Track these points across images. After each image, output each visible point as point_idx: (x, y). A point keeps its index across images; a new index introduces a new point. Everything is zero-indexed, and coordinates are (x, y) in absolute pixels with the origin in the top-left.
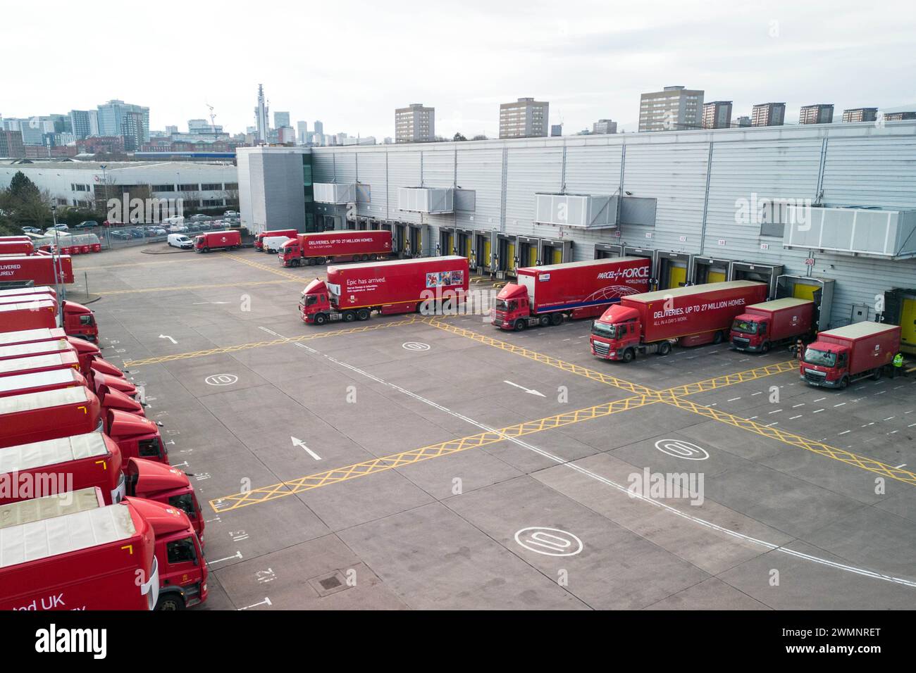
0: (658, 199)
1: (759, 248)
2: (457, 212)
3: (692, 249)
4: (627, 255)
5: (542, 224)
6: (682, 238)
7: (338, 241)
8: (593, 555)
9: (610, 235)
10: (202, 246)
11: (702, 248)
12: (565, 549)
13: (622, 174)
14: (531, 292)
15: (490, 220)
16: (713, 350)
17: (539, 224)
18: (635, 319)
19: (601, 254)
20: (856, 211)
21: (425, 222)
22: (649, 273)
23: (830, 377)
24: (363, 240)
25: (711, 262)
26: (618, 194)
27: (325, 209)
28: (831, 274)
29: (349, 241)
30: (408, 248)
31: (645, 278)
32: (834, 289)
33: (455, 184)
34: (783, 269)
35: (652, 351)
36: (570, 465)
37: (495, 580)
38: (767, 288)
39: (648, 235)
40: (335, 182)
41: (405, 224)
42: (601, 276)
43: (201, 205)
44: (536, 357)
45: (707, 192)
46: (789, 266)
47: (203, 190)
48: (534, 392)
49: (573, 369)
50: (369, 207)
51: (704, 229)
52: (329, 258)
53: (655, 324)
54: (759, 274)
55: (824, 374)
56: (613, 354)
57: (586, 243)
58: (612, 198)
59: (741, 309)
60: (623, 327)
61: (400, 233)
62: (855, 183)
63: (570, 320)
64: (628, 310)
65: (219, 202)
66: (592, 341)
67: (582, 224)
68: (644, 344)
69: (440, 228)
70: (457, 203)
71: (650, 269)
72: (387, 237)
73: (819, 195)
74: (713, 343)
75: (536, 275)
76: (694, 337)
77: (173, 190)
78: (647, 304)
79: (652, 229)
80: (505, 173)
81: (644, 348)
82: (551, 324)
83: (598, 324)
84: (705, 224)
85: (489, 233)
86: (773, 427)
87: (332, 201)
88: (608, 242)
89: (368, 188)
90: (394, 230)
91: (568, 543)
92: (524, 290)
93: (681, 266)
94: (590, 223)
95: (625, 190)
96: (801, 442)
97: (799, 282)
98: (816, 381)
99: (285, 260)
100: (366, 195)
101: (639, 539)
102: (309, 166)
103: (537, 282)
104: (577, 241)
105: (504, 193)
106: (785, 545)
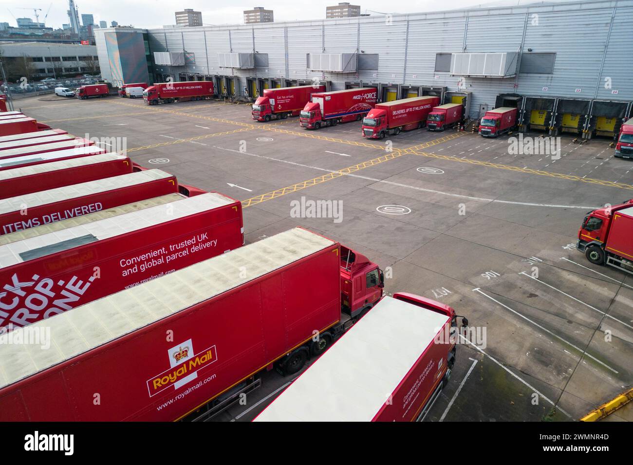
0: (380, 54)
1: (434, 78)
2: (257, 67)
3: (399, 81)
4: (364, 87)
5: (315, 71)
6: (393, 75)
7: (181, 88)
8: (417, 212)
9: (353, 77)
10: (82, 94)
11: (404, 80)
12: (404, 211)
13: (359, 41)
14: (322, 107)
15: (279, 71)
16: (419, 131)
17: (313, 71)
18: (385, 115)
19: (348, 86)
20: (486, 53)
21: (235, 75)
22: (377, 96)
23: (493, 132)
24: (196, 87)
25: (410, 87)
26: (356, 52)
27: (162, 70)
28: (470, 90)
29: (187, 88)
30: (225, 92)
31: (375, 99)
32: (471, 97)
33: (254, 50)
34: (446, 89)
35: (392, 133)
36: (383, 181)
37: (379, 226)
38: (440, 99)
39: (374, 75)
40: (167, 51)
41: (222, 76)
42: (355, 98)
43: (64, 71)
44: (334, 140)
45: (406, 49)
46: (449, 87)
47: (63, 61)
48: (343, 155)
49: (357, 144)
50: (194, 68)
51: (405, 69)
52: (176, 99)
53: (393, 118)
54: (435, 92)
55: (490, 130)
56: (375, 135)
57: (338, 82)
58: (354, 54)
59: (431, 110)
60: (379, 120)
61: (219, 82)
62: (482, 40)
63: (340, 123)
64: (381, 111)
65: (76, 69)
66: (363, 129)
67: (339, 69)
68: (389, 129)
69: (247, 77)
70: (257, 62)
71: (377, 94)
72: (210, 85)
73: (464, 48)
74: (417, 129)
75: (323, 97)
76: (409, 125)
77: (42, 61)
78: (390, 107)
79: (376, 71)
80: (286, 43)
81: (389, 131)
82: (332, 125)
83: (365, 120)
84: (405, 67)
85: (279, 79)
86: (465, 158)
87: (169, 63)
88: (352, 80)
89: (192, 55)
90: (214, 81)
91: (403, 210)
92: (318, 106)
93: (393, 91)
94: (344, 68)
95: (360, 50)
96: (479, 163)
97: (454, 95)
98: (486, 134)
99: (148, 100)
100: (192, 59)
101: (433, 204)
102: (147, 41)
103: (324, 100)
104: (334, 81)
105: (287, 55)
106: (497, 199)
